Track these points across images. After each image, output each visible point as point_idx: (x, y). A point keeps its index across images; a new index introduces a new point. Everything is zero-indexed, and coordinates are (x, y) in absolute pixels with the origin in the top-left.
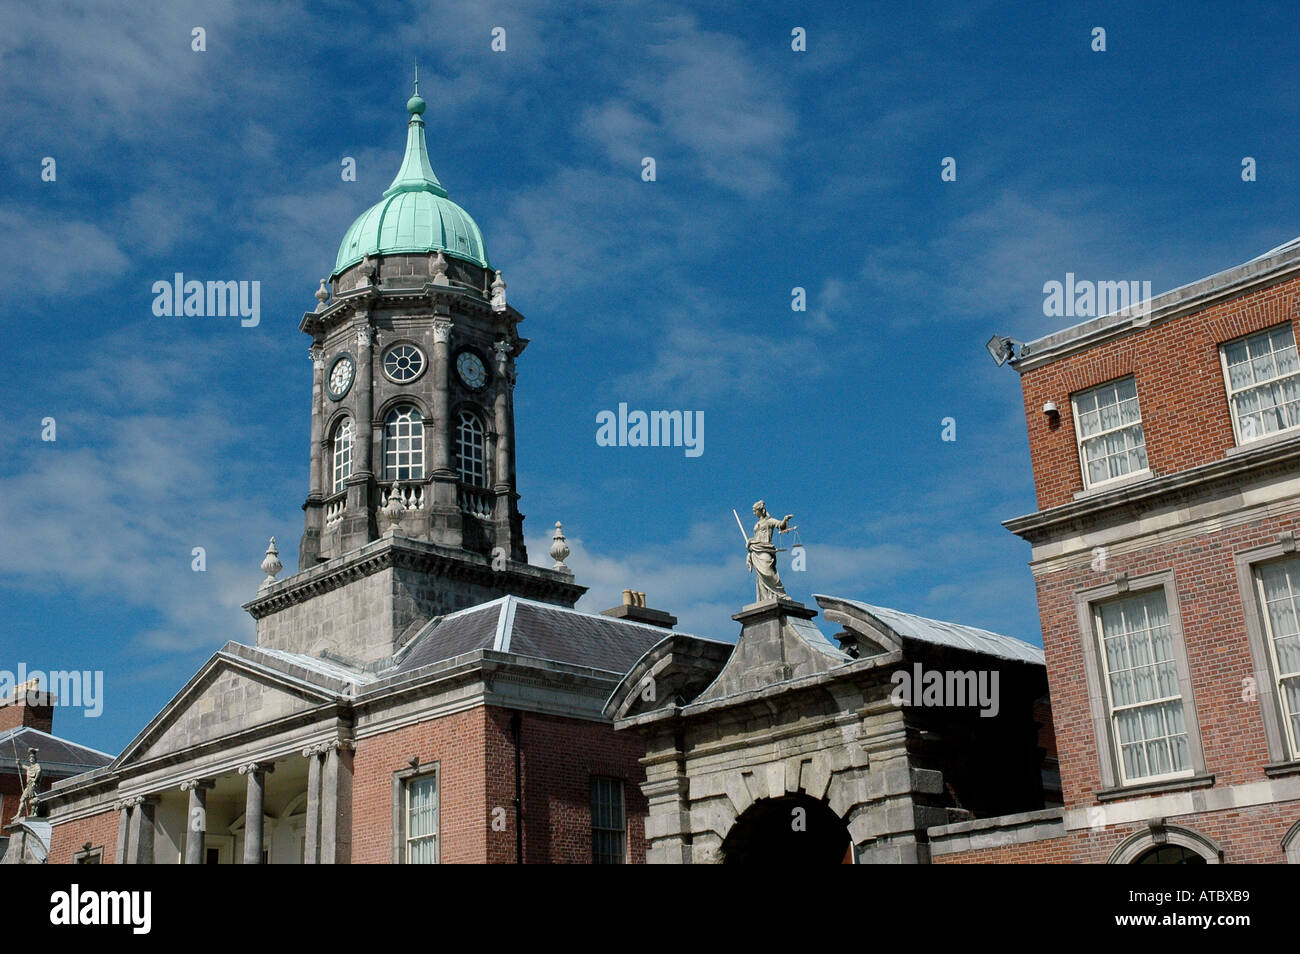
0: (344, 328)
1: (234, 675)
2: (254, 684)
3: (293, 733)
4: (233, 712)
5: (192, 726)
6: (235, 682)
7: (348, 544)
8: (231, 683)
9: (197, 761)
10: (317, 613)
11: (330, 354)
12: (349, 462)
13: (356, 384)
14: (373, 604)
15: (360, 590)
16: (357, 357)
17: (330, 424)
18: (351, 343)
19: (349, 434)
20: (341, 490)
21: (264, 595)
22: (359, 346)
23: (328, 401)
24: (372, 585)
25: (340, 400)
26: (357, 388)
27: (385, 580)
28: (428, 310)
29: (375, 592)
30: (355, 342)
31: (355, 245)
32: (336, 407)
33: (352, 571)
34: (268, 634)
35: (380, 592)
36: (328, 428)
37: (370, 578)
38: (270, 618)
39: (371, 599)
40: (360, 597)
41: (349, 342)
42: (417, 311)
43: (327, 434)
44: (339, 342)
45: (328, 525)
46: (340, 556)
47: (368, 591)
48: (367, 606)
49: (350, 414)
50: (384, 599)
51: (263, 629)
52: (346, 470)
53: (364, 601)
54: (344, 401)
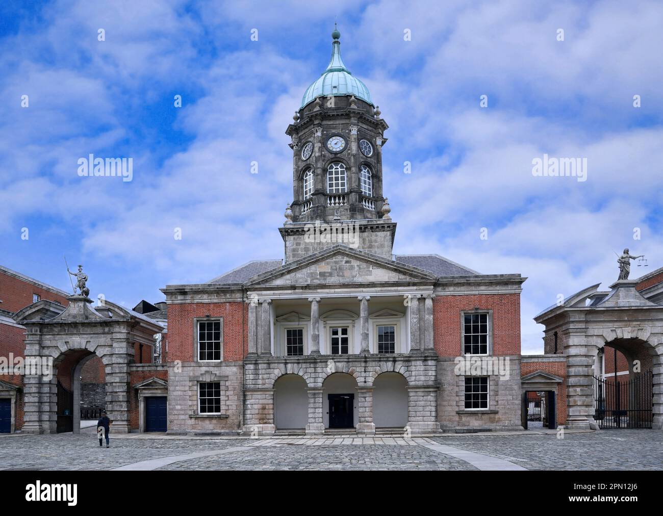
0: (337, 122)
1: (346, 259)
2: (364, 265)
3: (400, 288)
4: (347, 273)
5: (312, 275)
6: (347, 262)
8: (344, 262)
9: (319, 291)
11: (327, 131)
12: (340, 182)
13: (349, 150)
14: (377, 244)
15: (368, 237)
16: (349, 138)
17: (329, 162)
18: (344, 131)
19: (340, 170)
20: (334, 192)
21: (292, 227)
22: (351, 134)
23: (326, 152)
24: (376, 236)
25: (336, 153)
26: (349, 151)
27: (386, 236)
28: (374, 130)
29: (379, 240)
30: (347, 131)
31: (335, 87)
32: (333, 156)
33: (365, 228)
34: (295, 243)
35: (383, 240)
36: (327, 164)
37: (374, 233)
38: (296, 237)
39: (376, 241)
40: (367, 239)
41: (342, 130)
42: (370, 128)
43: (326, 166)
44: (334, 128)
45: (329, 205)
46: (351, 220)
47: (374, 238)
48: (373, 244)
49: (344, 161)
50: (386, 243)
51: (290, 240)
52: (337, 185)
53: (370, 241)
54: (339, 155)
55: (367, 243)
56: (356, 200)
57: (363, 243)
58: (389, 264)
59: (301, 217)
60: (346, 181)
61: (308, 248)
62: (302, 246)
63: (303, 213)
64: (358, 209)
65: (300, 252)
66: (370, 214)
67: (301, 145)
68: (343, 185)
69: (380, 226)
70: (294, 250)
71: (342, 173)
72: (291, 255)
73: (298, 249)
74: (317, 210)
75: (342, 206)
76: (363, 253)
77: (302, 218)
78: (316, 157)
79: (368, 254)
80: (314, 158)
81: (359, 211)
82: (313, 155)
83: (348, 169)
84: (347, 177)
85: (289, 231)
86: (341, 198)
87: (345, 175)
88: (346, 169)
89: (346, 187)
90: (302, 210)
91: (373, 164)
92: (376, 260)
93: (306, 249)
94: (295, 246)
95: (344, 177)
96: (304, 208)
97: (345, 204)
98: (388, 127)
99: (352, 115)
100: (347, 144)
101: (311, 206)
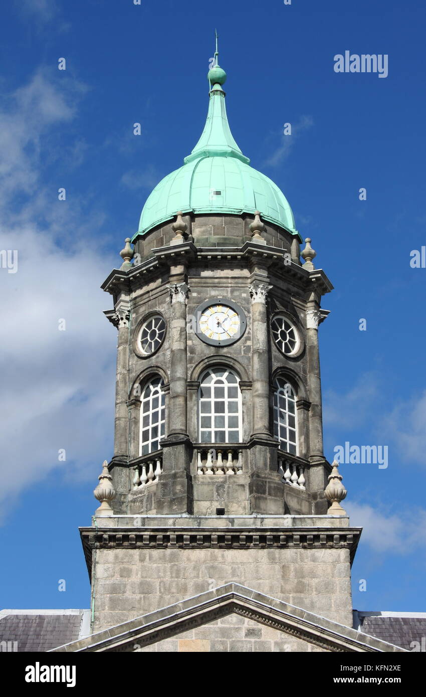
1: (249, 623)
6: (250, 633)
7: (262, 505)
8: (243, 633)
10: (213, 567)
11: (199, 293)
12: (227, 414)
13: (248, 339)
14: (316, 580)
15: (294, 561)
16: (249, 312)
17: (201, 366)
18: (236, 293)
19: (226, 385)
20: (213, 441)
21: (112, 525)
22: (253, 302)
23: (197, 341)
24: (314, 560)
25: (219, 347)
26: (249, 343)
27: (337, 561)
28: (301, 292)
29: (320, 569)
30: (244, 295)
31: (218, 193)
32: (211, 351)
33: (289, 538)
34: (117, 569)
35: (329, 571)
36: (198, 370)
37: (309, 552)
38: (120, 552)
39: (313, 575)
40: (292, 568)
41: (232, 292)
42: (295, 289)
43: (196, 375)
44: (215, 286)
45: (200, 472)
46: (254, 515)
47: (308, 565)
48: (306, 581)
49: (237, 366)
50: (337, 580)
51: (107, 562)
52: (220, 422)
53: (300, 574)
54: (225, 350)
55: (293, 580)
56: (265, 464)
57: (283, 577)
58: (352, 642)
59: (130, 497)
60: (240, 414)
61: (149, 585)
62: (136, 578)
63: (136, 488)
64: (270, 488)
65: (128, 594)
66: (295, 500)
67: (137, 318)
68: (233, 423)
69: (323, 534)
70: (114, 589)
71: (232, 393)
72: (107, 600)
73: (125, 586)
74: (174, 484)
75: (230, 476)
76: (289, 609)
77: (134, 501)
78: (172, 351)
79: (302, 614)
80: (168, 353)
81: (273, 492)
82: (166, 345)
83: (246, 385)
84: (243, 404)
85: (106, 536)
86: (230, 456)
87: (239, 399)
88: (242, 384)
89: (240, 429)
90: (136, 479)
91: (301, 374)
92: (323, 631)
93: (145, 588)
94: (117, 579)
95: (237, 403)
96: (140, 474)
97: (239, 472)
98: (332, 288)
99: (254, 260)
100: (244, 325)
101: (158, 471)
